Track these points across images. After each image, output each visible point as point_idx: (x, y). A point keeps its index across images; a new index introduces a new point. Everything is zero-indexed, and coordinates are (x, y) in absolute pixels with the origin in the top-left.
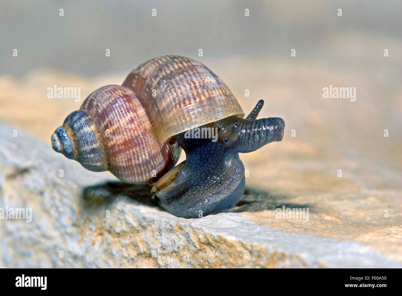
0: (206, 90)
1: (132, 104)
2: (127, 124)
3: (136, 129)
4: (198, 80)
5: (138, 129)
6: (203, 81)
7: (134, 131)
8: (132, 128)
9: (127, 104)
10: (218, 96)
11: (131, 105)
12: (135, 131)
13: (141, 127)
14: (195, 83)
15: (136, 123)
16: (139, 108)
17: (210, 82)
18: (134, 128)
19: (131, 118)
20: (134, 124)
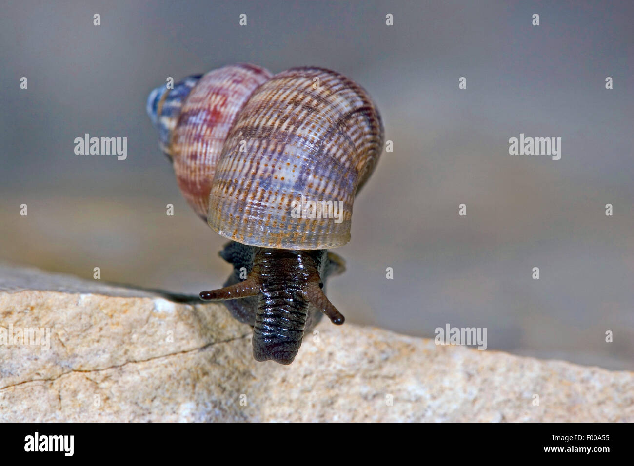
0: (263, 188)
1: (211, 131)
2: (188, 157)
3: (195, 171)
4: (266, 165)
5: (198, 173)
6: (273, 172)
7: (191, 172)
8: (191, 167)
9: (205, 127)
10: (273, 207)
11: (208, 132)
12: (193, 174)
13: (202, 172)
14: (257, 169)
15: (198, 162)
16: (215, 144)
17: (283, 179)
18: (193, 169)
19: (196, 152)
20: (195, 163)
